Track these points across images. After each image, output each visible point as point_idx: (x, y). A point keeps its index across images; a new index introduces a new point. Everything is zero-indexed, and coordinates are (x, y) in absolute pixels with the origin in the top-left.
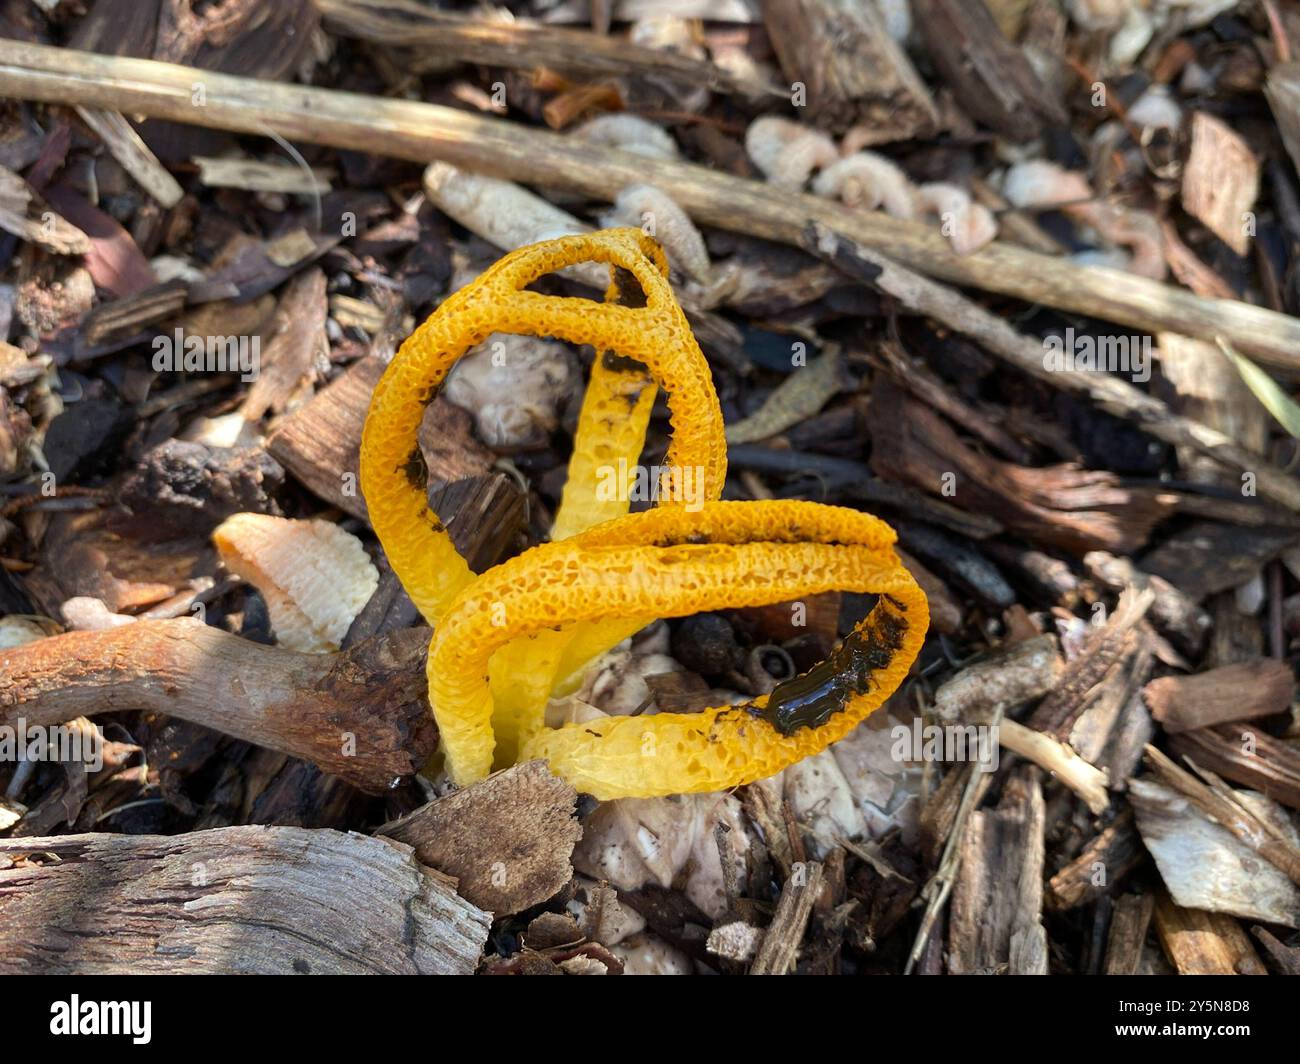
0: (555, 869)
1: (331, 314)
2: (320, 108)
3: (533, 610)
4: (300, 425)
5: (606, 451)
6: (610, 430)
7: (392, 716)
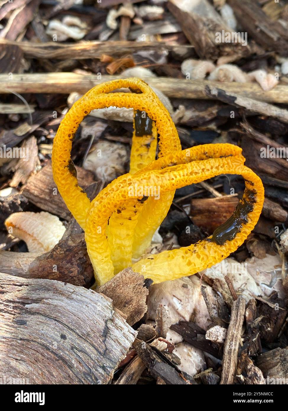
0: (141, 307)
1: (39, 151)
2: (27, 80)
3: (118, 198)
4: (32, 184)
5: (141, 166)
6: (141, 158)
7: (75, 263)
